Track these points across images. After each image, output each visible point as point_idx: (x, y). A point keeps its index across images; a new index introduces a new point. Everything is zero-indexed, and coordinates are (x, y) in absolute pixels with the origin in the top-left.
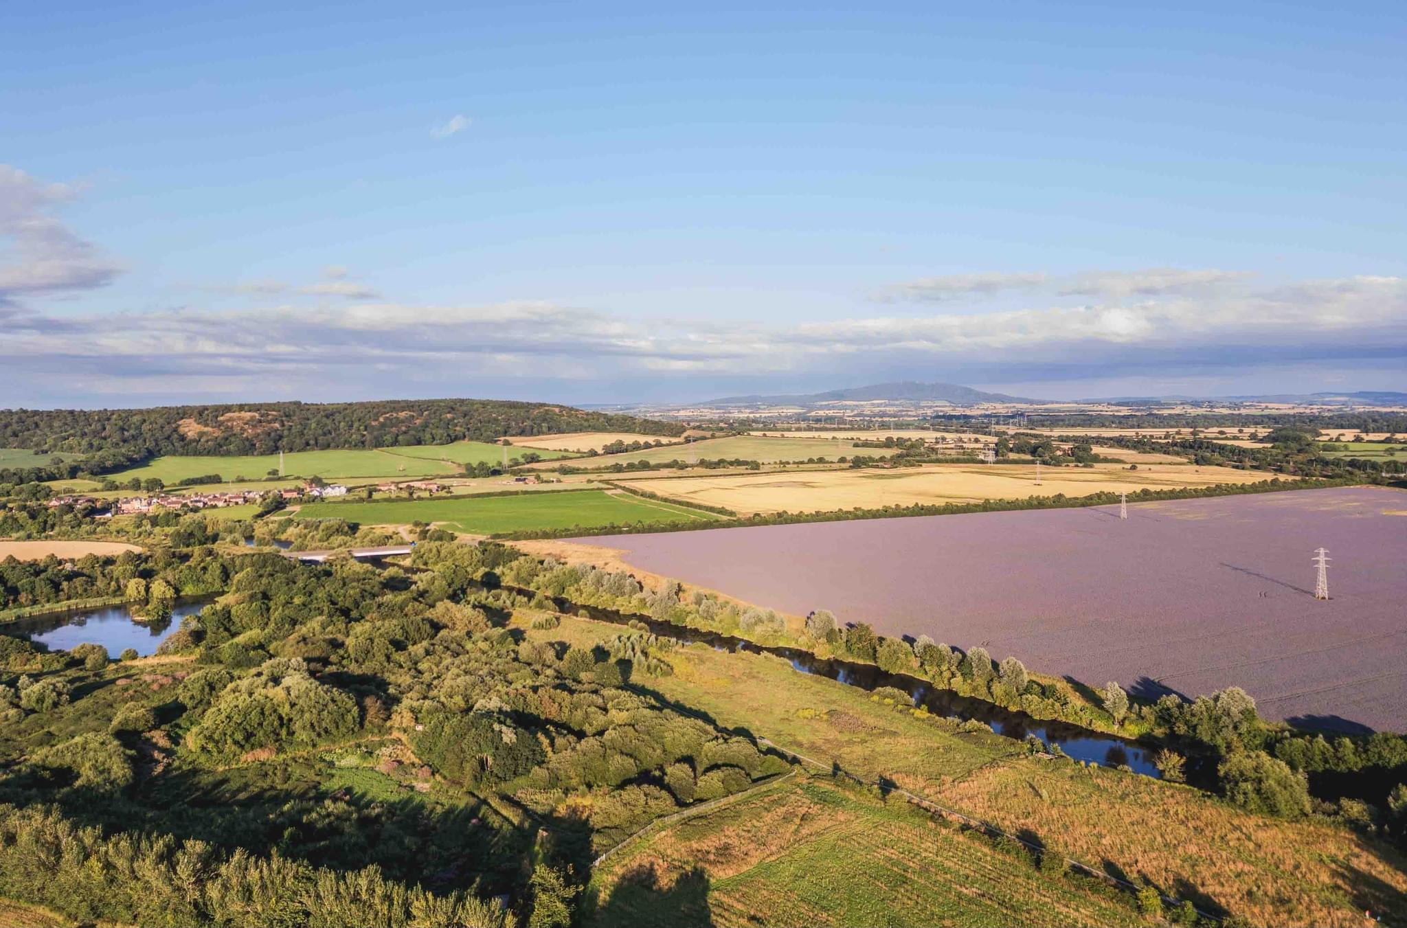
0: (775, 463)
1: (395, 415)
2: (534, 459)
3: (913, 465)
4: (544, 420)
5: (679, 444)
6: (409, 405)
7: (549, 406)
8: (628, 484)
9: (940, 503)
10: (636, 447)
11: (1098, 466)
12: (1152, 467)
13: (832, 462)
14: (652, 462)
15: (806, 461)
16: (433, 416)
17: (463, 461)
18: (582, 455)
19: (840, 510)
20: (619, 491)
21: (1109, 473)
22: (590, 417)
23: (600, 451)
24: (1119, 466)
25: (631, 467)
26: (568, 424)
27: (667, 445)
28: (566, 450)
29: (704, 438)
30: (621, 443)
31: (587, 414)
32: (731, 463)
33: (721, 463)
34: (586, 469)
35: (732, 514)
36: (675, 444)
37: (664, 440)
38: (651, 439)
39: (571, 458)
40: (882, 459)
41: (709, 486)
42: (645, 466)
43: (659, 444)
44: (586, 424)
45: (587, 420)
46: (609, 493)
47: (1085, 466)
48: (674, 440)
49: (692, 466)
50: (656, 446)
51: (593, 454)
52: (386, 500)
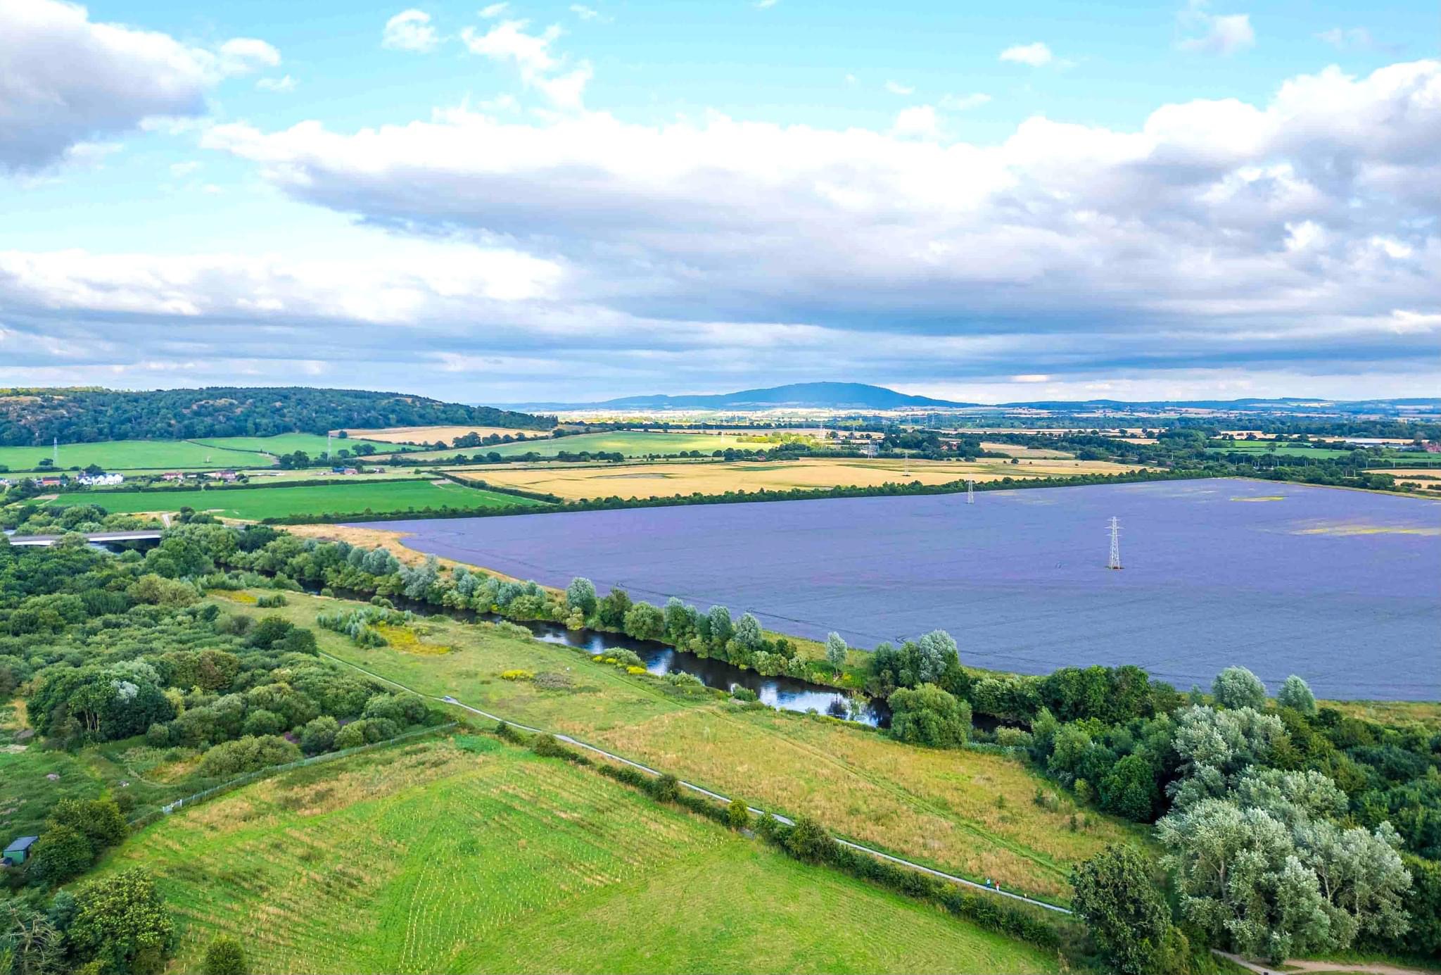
0: (645, 457)
1: (211, 402)
2: (369, 450)
3: (790, 459)
4: (393, 411)
5: (546, 438)
6: (230, 392)
7: (402, 395)
8: (459, 475)
9: (789, 489)
10: (495, 440)
11: (980, 461)
12: (1034, 462)
13: (706, 456)
14: (503, 455)
15: (678, 454)
16: (259, 404)
17: (282, 453)
18: (427, 448)
19: (678, 495)
20: (448, 481)
21: (989, 466)
22: (448, 408)
23: (450, 444)
24: (1001, 461)
25: (478, 460)
26: (421, 416)
27: (532, 439)
28: (411, 444)
29: (577, 433)
30: (475, 436)
31: (445, 405)
32: (594, 457)
33: (582, 457)
34: (425, 461)
35: (558, 500)
36: (542, 438)
37: (529, 434)
38: (513, 433)
39: (415, 451)
40: (760, 452)
41: (555, 477)
42: (495, 458)
43: (521, 438)
44: (443, 416)
45: (444, 412)
46: (435, 483)
47: (966, 460)
48: (540, 434)
49: (550, 459)
50: (518, 440)
51: (441, 446)
52: (166, 489)
